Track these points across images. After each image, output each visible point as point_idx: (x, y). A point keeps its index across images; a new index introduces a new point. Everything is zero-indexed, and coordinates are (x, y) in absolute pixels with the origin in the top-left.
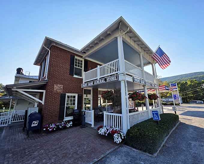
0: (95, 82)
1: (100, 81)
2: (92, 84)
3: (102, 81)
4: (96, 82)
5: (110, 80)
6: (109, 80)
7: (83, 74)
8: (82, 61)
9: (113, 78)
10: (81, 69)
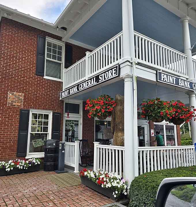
0: (80, 86)
1: (88, 82)
2: (75, 89)
3: (92, 83)
4: (82, 86)
5: (105, 79)
6: (103, 79)
7: (64, 72)
8: (60, 48)
9: (110, 74)
10: (60, 64)
